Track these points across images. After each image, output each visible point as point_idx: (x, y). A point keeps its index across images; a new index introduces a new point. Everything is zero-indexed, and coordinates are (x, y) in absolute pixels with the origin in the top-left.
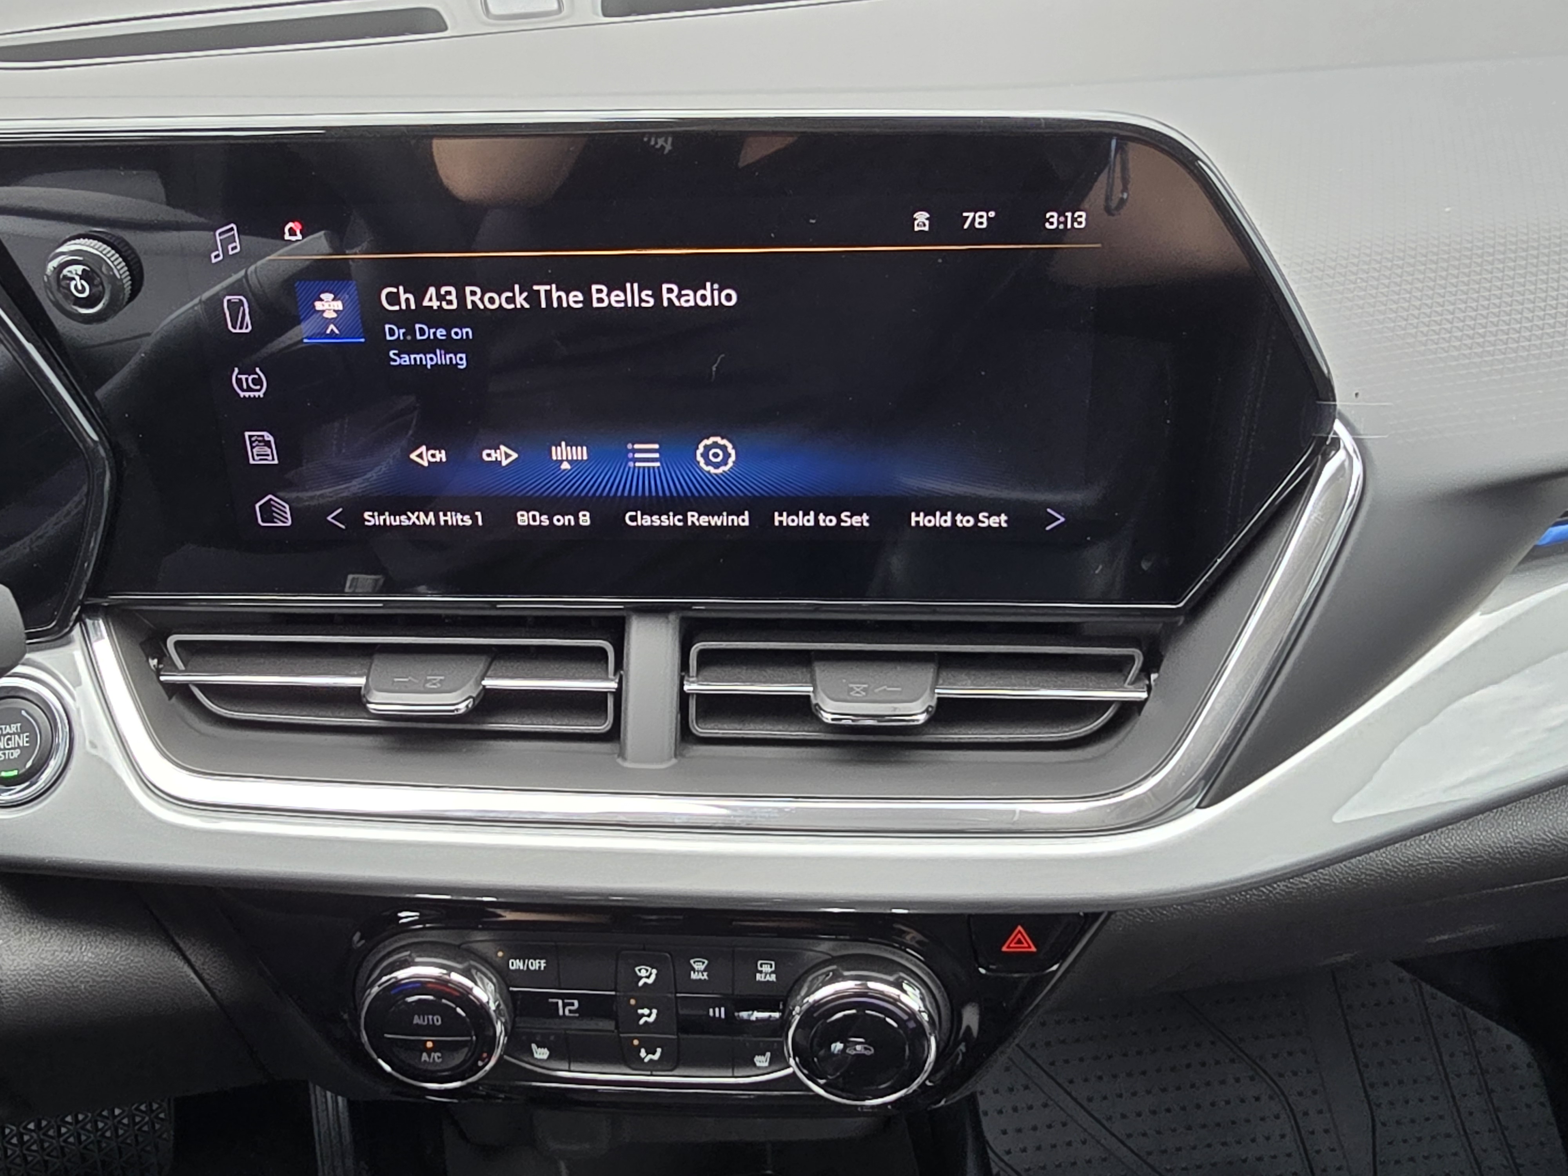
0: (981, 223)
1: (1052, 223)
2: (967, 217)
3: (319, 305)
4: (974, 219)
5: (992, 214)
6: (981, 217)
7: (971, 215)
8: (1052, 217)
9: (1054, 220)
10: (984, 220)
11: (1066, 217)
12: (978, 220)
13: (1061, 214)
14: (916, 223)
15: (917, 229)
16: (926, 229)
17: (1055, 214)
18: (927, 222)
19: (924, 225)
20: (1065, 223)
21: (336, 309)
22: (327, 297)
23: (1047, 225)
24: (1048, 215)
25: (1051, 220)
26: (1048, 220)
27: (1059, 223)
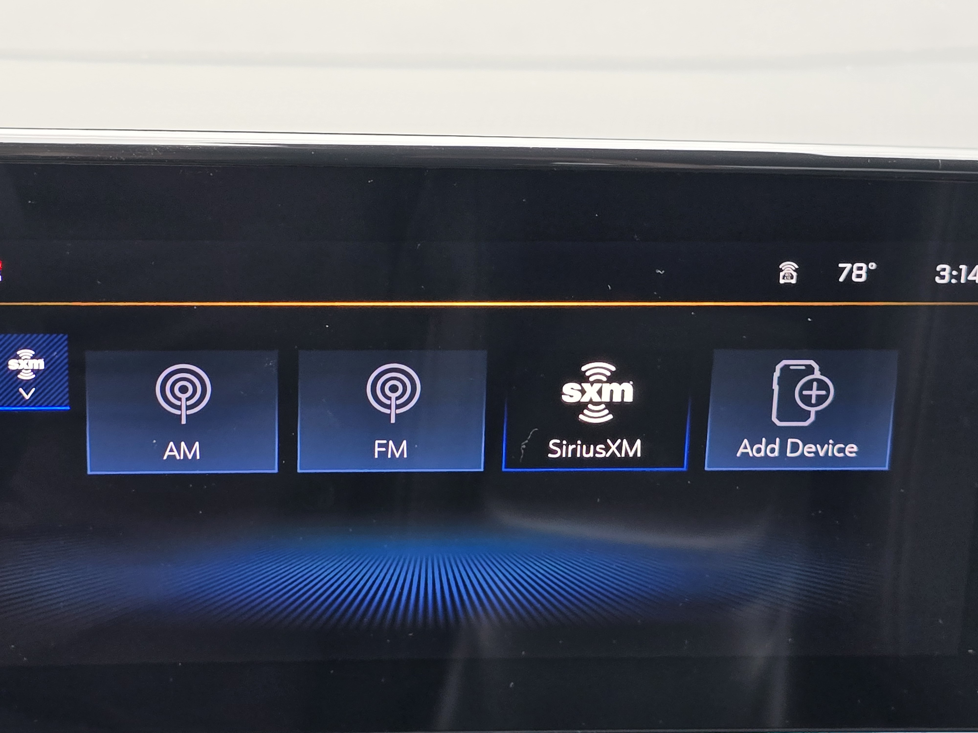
0: (859, 276)
1: (943, 277)
2: (844, 268)
3: (13, 365)
4: (851, 271)
5: (873, 266)
6: (860, 269)
7: (848, 266)
8: (944, 270)
9: (946, 273)
10: (863, 272)
11: (960, 271)
12: (856, 272)
13: (955, 267)
14: (782, 274)
15: (782, 281)
16: (794, 281)
17: (947, 267)
18: (795, 274)
19: (792, 277)
20: (958, 277)
21: (36, 368)
22: (26, 353)
23: (938, 280)
24: (939, 268)
25: (942, 273)
26: (938, 274)
27: (952, 277)
